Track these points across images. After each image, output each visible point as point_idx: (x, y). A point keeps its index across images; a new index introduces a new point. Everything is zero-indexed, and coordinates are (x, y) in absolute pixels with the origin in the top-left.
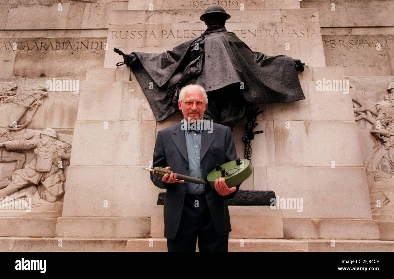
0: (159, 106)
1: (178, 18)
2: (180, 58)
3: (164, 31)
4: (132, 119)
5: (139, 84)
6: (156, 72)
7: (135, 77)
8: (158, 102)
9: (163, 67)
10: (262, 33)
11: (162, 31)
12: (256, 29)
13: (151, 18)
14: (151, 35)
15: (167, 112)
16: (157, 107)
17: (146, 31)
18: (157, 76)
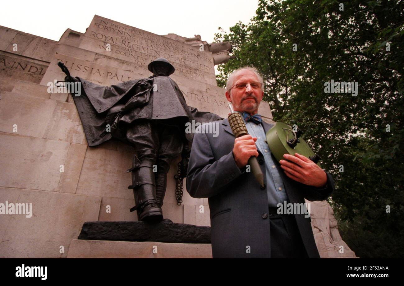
0: (93, 132)
1: (124, 67)
2: (125, 92)
3: (109, 73)
4: (60, 140)
5: (75, 107)
6: (98, 99)
7: (73, 100)
8: (93, 128)
9: (105, 97)
10: (192, 96)
11: (108, 72)
12: (188, 92)
13: (99, 60)
14: (96, 72)
15: (101, 139)
16: (92, 132)
17: (92, 68)
18: (97, 103)
